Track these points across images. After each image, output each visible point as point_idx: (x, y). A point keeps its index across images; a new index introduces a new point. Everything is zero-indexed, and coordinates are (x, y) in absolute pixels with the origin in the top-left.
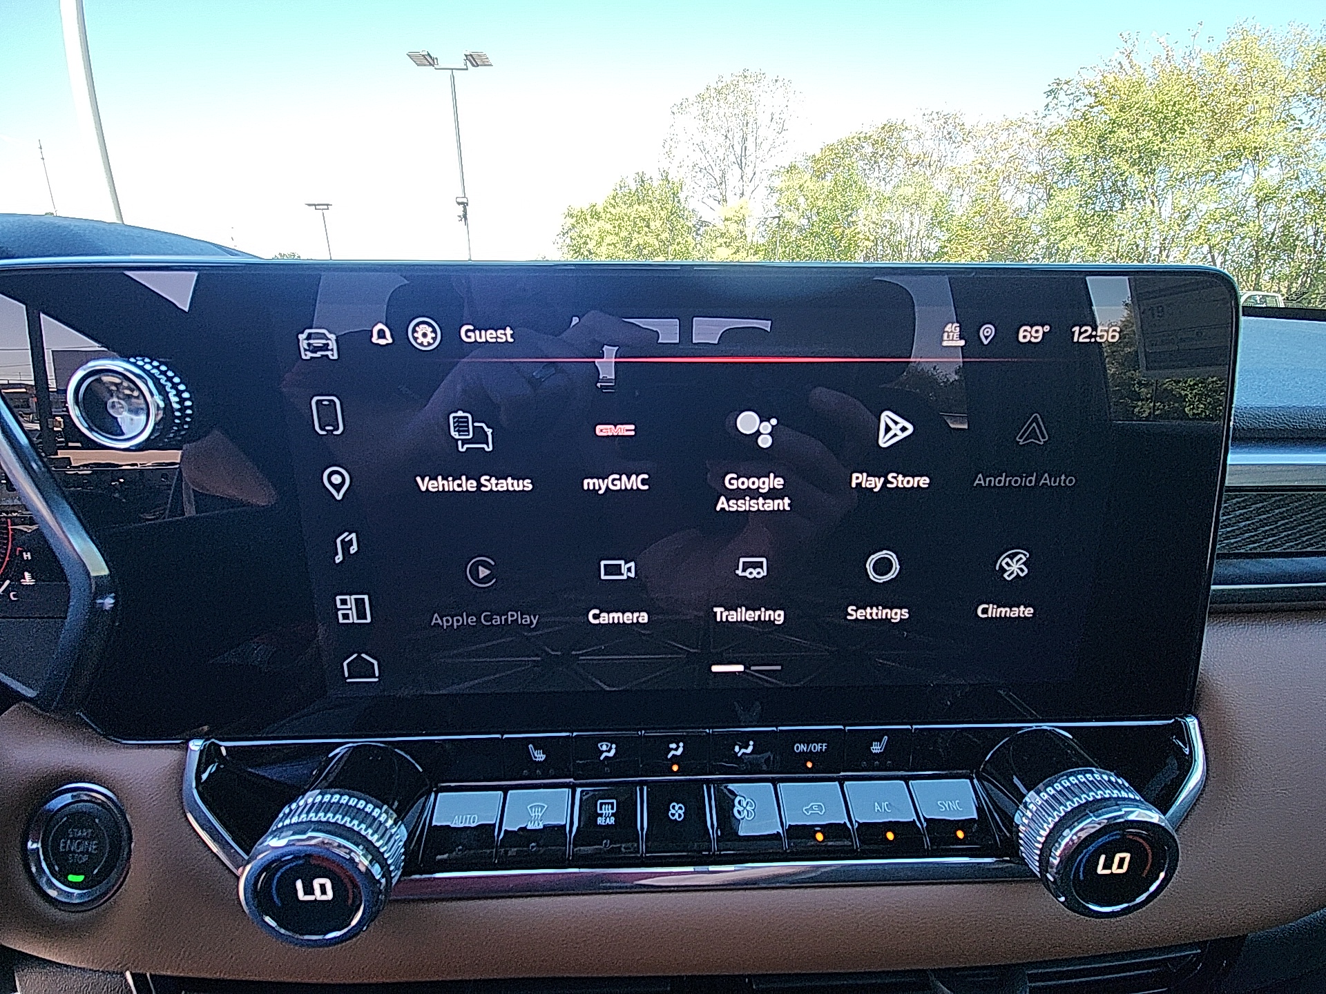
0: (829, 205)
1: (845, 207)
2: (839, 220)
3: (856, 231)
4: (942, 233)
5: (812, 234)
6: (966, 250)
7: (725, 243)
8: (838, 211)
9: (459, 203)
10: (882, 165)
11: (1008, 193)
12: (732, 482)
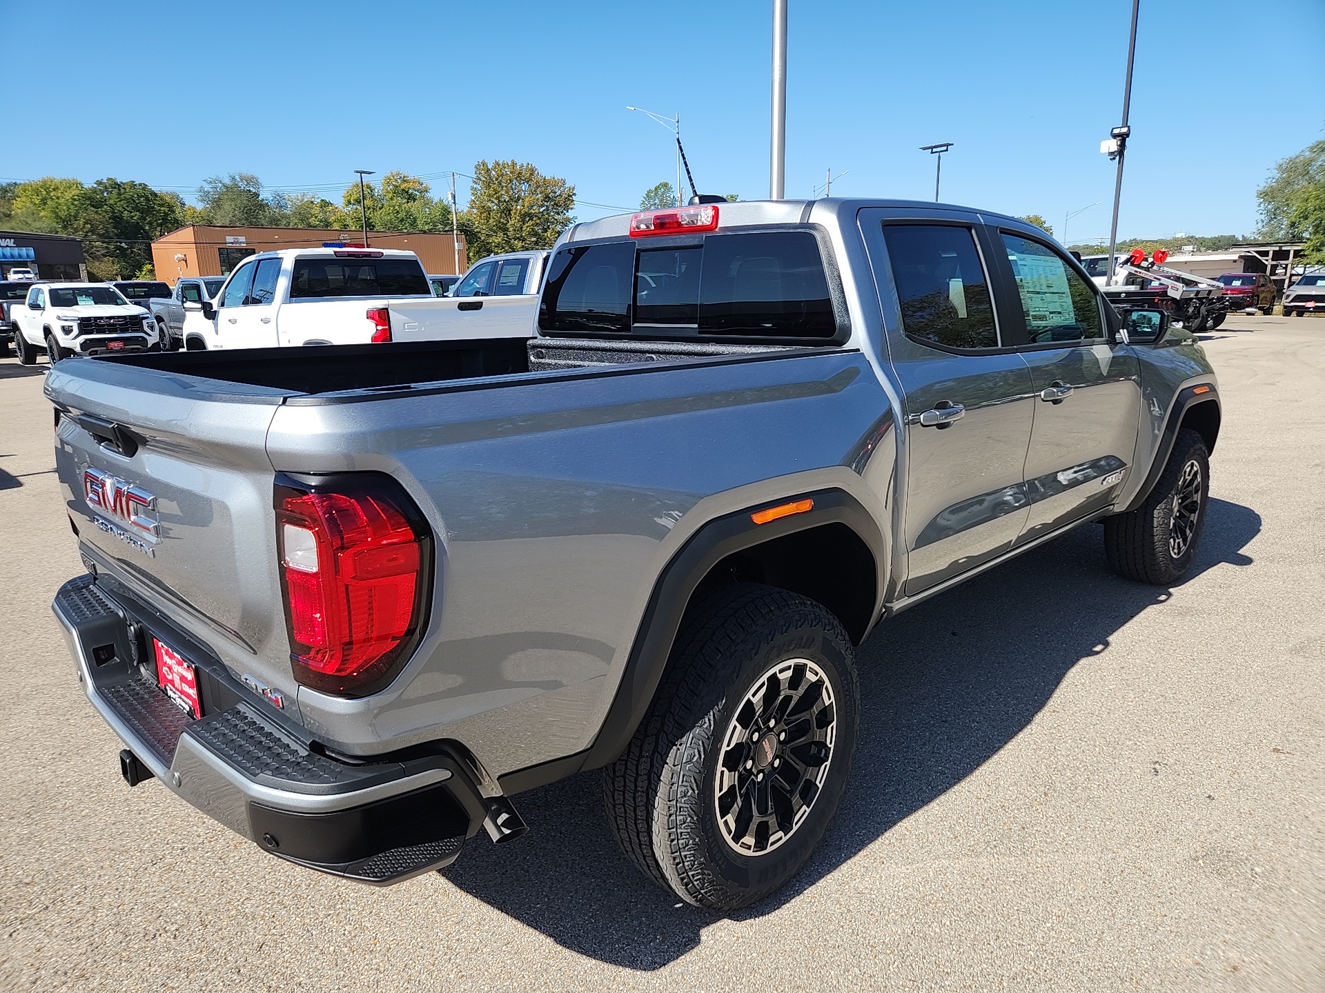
9: (1115, 136)
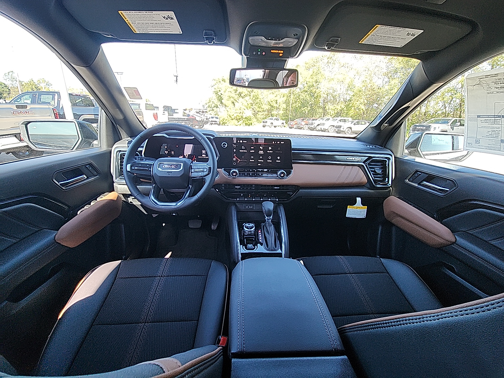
0: (311, 80)
1: (316, 82)
2: (314, 86)
3: (320, 91)
4: (351, 93)
5: (304, 91)
6: (359, 99)
7: (272, 93)
8: (314, 83)
10: (331, 66)
11: (375, 79)
12: (260, 151)
